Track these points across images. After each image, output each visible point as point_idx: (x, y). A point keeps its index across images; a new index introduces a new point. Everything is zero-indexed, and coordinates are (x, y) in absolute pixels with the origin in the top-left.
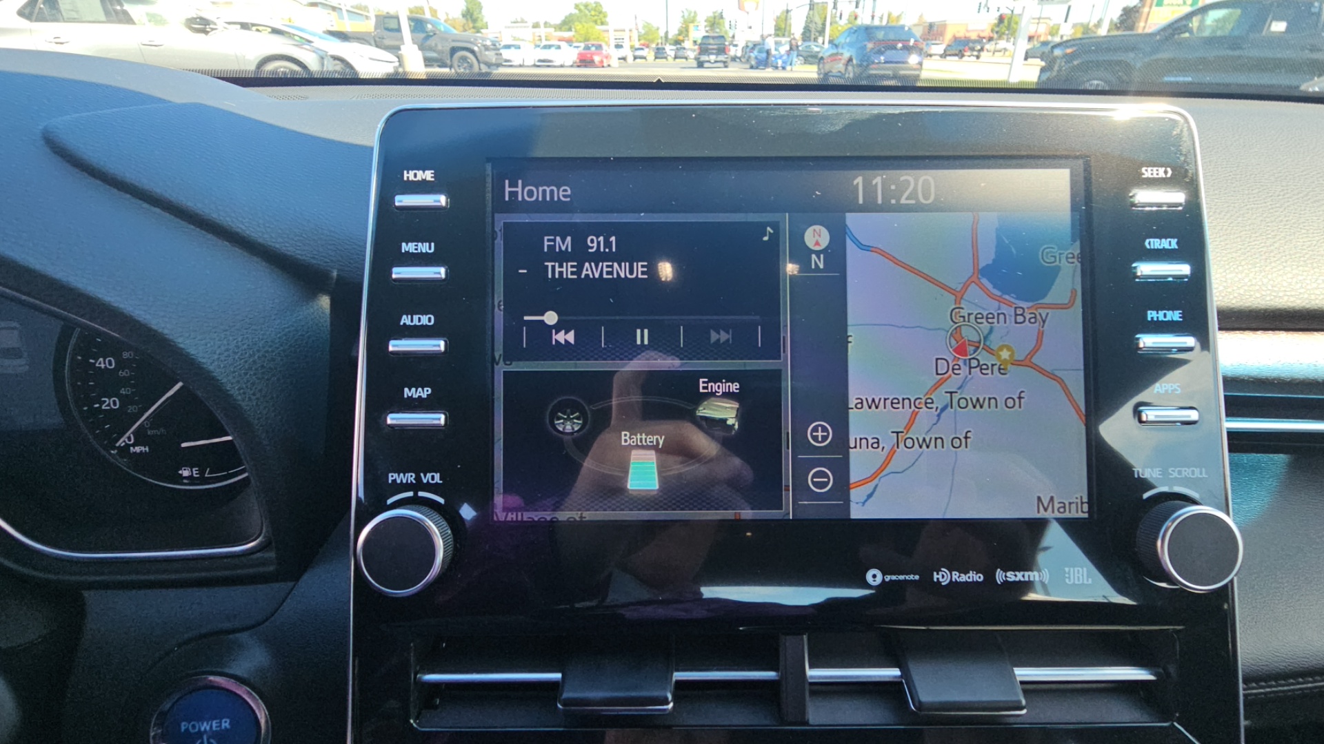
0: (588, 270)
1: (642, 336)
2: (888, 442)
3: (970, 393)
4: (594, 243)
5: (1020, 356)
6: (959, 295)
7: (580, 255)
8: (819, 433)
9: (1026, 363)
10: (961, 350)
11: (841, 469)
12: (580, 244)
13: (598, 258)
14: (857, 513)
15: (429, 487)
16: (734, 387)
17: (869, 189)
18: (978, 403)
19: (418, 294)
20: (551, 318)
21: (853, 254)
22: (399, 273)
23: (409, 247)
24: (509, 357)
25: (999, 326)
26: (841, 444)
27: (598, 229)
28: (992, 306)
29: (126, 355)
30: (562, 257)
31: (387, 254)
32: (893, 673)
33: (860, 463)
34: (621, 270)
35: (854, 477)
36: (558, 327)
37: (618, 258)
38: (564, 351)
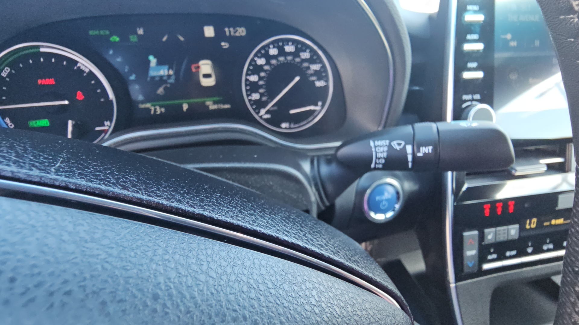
1: (537, 43)
20: (509, 36)
22: (466, 19)
29: (262, 74)
31: (460, 11)
36: (511, 40)
38: (513, 49)
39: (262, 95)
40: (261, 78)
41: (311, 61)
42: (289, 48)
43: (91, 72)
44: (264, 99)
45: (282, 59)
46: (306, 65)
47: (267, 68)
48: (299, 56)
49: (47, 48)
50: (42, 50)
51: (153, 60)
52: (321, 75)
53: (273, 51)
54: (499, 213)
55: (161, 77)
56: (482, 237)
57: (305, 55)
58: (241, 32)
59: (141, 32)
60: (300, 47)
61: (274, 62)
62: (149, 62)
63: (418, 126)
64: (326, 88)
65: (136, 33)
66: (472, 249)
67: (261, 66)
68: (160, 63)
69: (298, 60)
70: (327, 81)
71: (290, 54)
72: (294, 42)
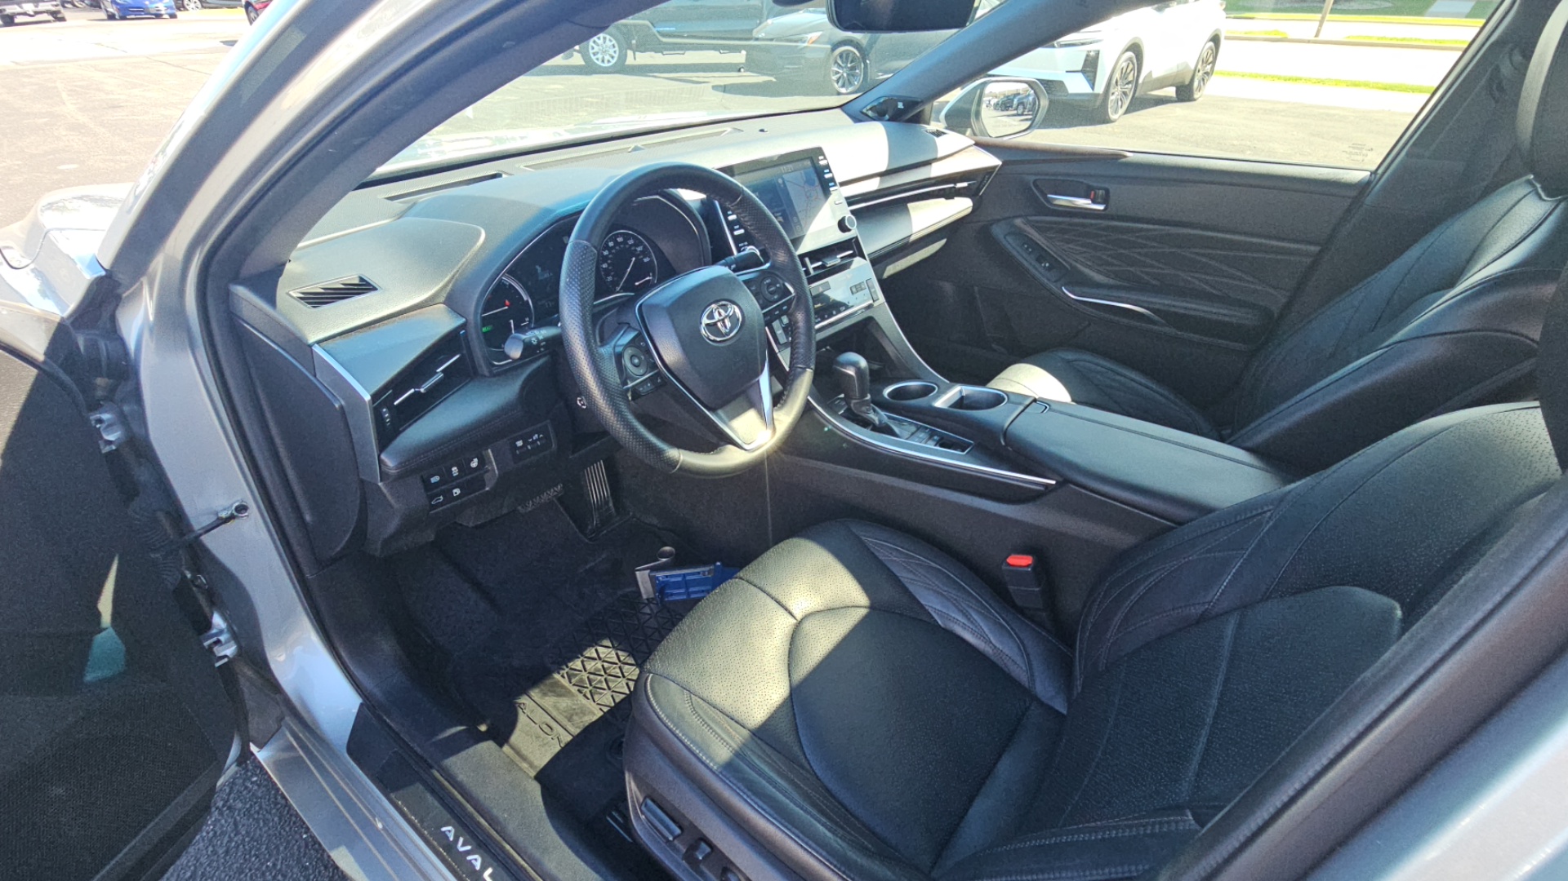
2: (805, 218)
3: (812, 206)
6: (804, 187)
17: (784, 170)
21: (786, 182)
32: (822, 263)
39: (613, 276)
40: (609, 265)
41: (636, 245)
42: (620, 239)
43: (510, 285)
44: (615, 279)
46: (633, 248)
47: (610, 256)
48: (627, 244)
52: (645, 253)
53: (611, 244)
55: (546, 279)
57: (631, 242)
60: (627, 237)
61: (614, 251)
63: (727, 259)
64: (651, 261)
67: (607, 256)
68: (543, 270)
69: (627, 246)
70: (650, 257)
71: (621, 243)
72: (621, 234)
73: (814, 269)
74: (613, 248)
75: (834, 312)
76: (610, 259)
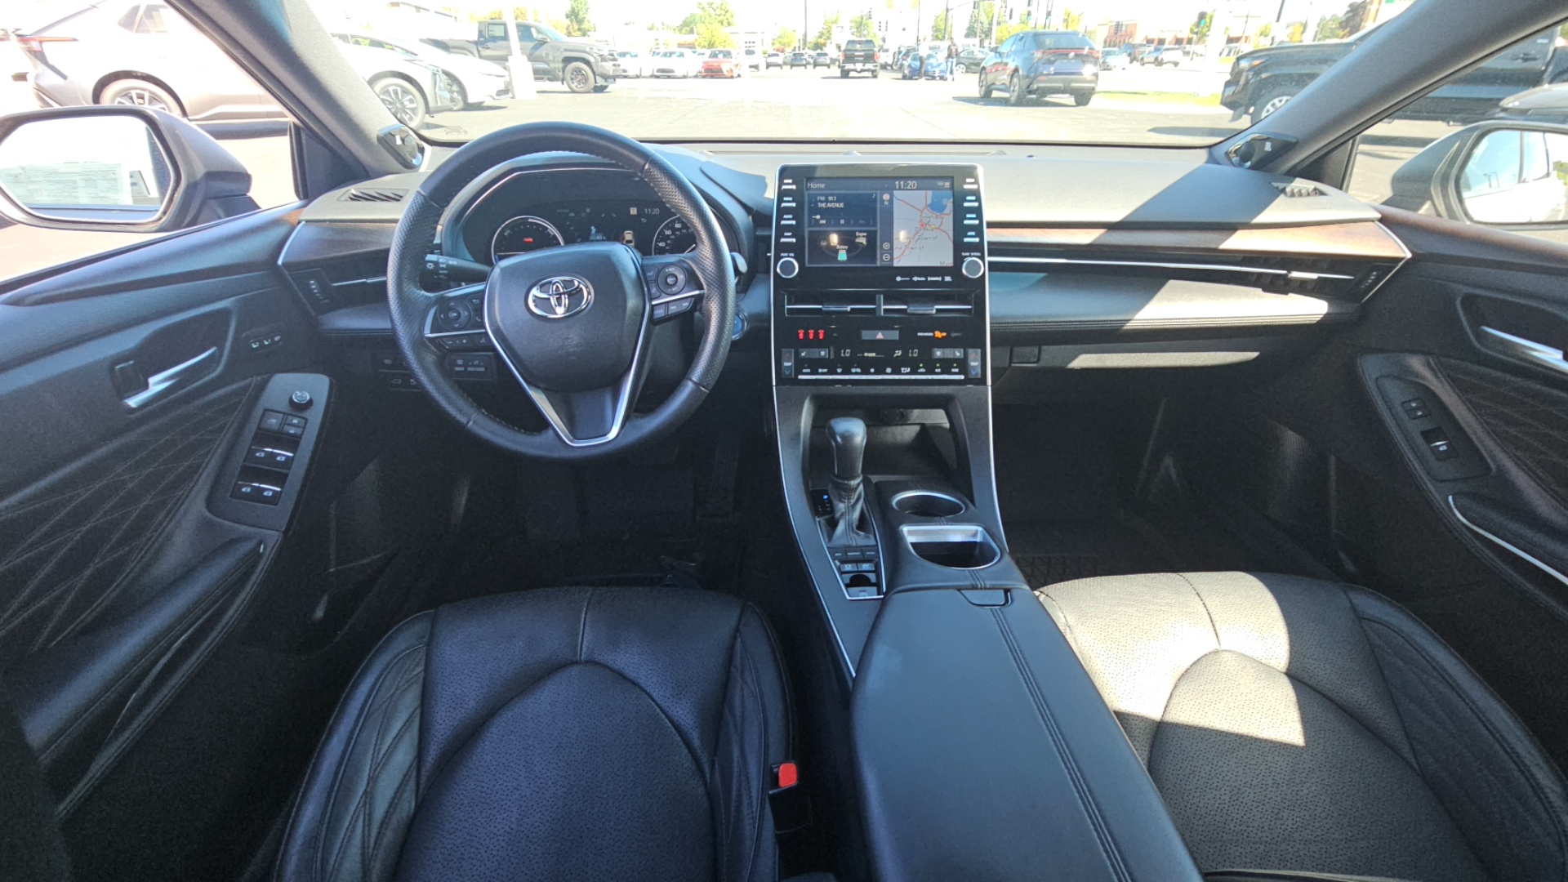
0: (829, 205)
1: (842, 222)
2: (903, 248)
3: (924, 236)
4: (830, 198)
5: (937, 226)
6: (922, 212)
7: (827, 201)
8: (886, 246)
9: (939, 228)
10: (922, 225)
11: (892, 255)
12: (827, 198)
13: (831, 202)
14: (896, 264)
15: (791, 257)
16: (865, 234)
17: (900, 185)
18: (926, 239)
19: (788, 210)
20: (818, 217)
21: (895, 200)
22: (783, 205)
23: (785, 199)
24: (809, 227)
25: (932, 219)
26: (892, 248)
27: (832, 195)
28: (930, 214)
29: (669, 242)
30: (822, 202)
31: (780, 200)
32: (905, 307)
33: (896, 253)
34: (837, 205)
35: (895, 256)
36: (821, 219)
37: (836, 202)
38: (822, 225)
40: (667, 244)
43: (555, 236)
45: (684, 231)
47: (672, 237)
49: (533, 219)
50: (530, 220)
51: (593, 229)
53: (678, 226)
54: (811, 338)
56: (797, 354)
58: (657, 211)
59: (588, 210)
61: (678, 233)
62: (591, 230)
65: (585, 211)
66: (789, 362)
67: (668, 235)
68: (597, 232)
73: (885, 310)
74: (678, 229)
75: (889, 370)
76: (670, 239)
